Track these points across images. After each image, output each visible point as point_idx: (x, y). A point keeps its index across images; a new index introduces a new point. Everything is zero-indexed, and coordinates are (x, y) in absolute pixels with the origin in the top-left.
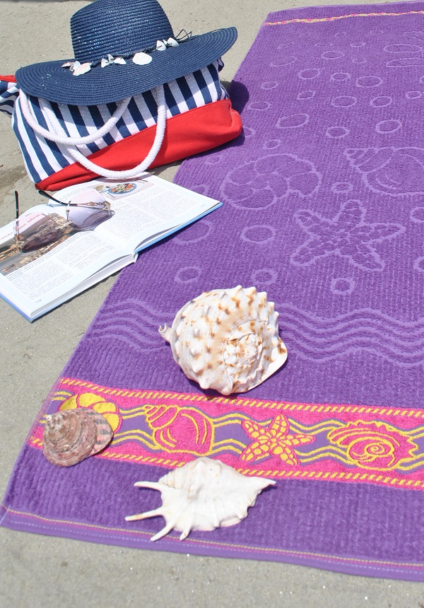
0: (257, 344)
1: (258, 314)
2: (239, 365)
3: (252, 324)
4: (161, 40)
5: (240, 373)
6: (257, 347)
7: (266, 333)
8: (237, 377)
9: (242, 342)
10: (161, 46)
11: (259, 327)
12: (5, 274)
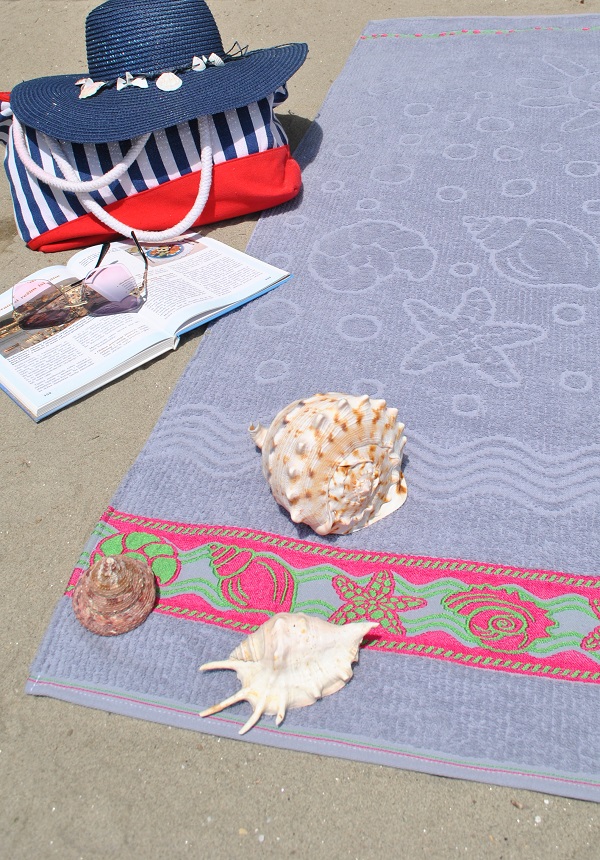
0: (373, 477)
1: (382, 437)
2: (345, 500)
3: (372, 449)
4: (200, 56)
5: (344, 511)
6: (372, 481)
7: (387, 463)
8: (339, 514)
9: (355, 470)
10: (199, 64)
11: (380, 455)
12: (6, 356)
